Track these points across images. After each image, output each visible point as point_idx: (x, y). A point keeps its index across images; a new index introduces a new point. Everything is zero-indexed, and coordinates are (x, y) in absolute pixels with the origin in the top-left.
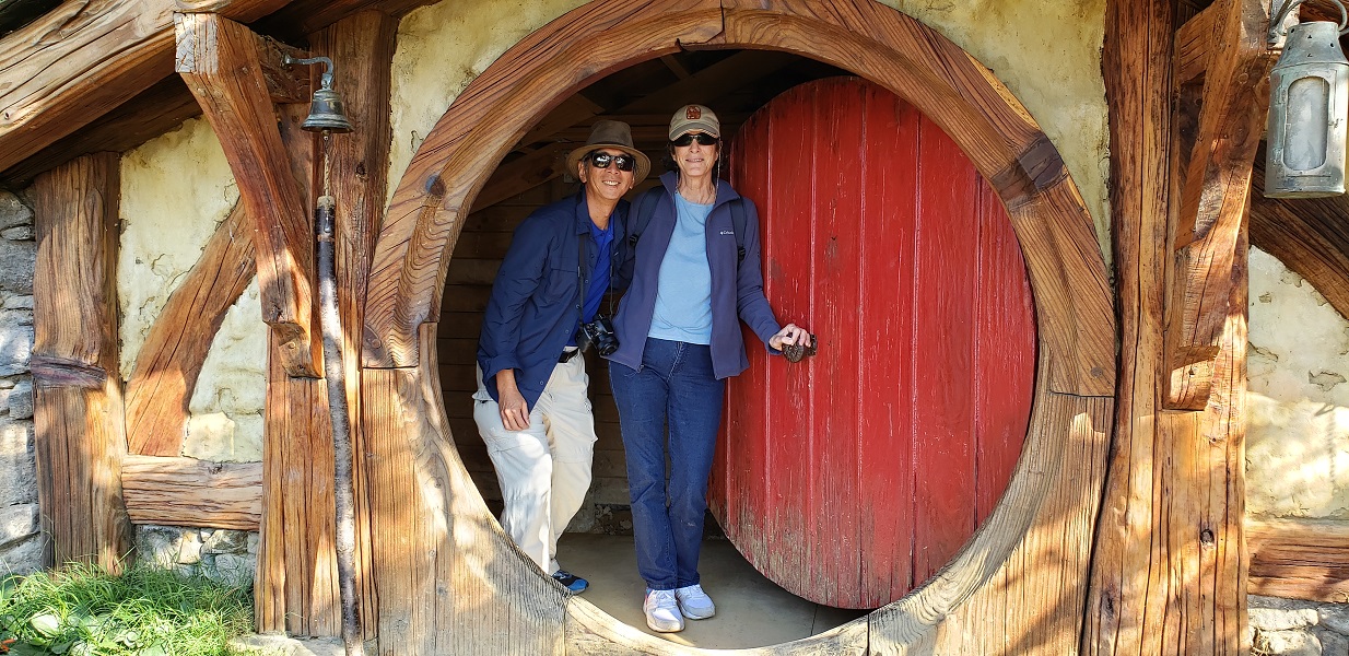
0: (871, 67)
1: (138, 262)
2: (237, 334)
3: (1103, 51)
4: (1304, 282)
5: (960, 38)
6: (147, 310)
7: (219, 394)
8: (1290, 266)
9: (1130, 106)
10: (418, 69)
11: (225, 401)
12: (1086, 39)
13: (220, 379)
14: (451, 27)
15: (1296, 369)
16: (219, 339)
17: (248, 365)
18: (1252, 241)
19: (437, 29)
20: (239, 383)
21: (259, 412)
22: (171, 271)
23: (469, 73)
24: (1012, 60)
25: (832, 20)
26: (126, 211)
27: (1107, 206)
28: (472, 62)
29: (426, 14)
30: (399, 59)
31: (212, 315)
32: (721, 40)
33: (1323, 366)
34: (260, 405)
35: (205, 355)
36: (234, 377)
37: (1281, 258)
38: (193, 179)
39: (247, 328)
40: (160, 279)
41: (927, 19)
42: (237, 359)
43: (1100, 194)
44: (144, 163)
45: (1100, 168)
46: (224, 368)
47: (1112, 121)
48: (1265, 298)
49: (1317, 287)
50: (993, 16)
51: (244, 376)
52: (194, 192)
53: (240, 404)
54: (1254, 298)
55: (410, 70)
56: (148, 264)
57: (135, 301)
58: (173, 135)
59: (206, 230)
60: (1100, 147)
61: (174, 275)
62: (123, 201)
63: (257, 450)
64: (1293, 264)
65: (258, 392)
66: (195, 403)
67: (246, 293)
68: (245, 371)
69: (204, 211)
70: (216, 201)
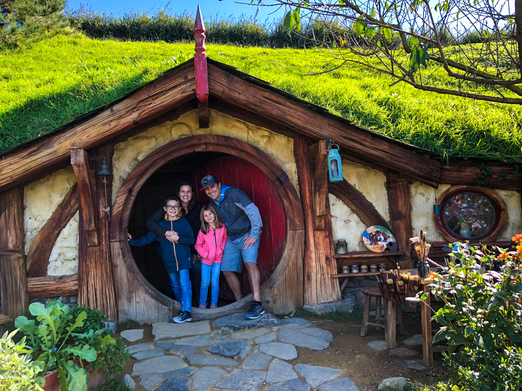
0: (243, 156)
1: (30, 218)
2: (65, 237)
3: (294, 151)
4: (340, 200)
5: (262, 149)
6: (33, 233)
7: (60, 255)
8: (337, 197)
9: (301, 164)
10: (121, 159)
11: (61, 258)
12: (290, 149)
13: (60, 251)
14: (130, 148)
15: (341, 220)
16: (59, 239)
17: (70, 246)
18: (329, 192)
19: (126, 148)
20: (67, 251)
21: (74, 259)
22: (42, 220)
23: (136, 159)
24: (274, 154)
25: (233, 146)
26: (26, 203)
27: (298, 187)
28: (137, 157)
29: (122, 145)
30: (115, 156)
31: (57, 232)
32: (205, 150)
33: (346, 219)
34: (74, 257)
35: (54, 244)
36: (65, 250)
37: (335, 195)
38: (49, 193)
39: (69, 235)
40: (38, 223)
41: (254, 145)
42: (66, 244)
43: (296, 183)
44: (32, 189)
45: (296, 177)
46: (62, 247)
47: (297, 167)
48: (333, 205)
49: (343, 201)
50: (269, 144)
51: (68, 249)
52: (50, 196)
53: (67, 257)
54: (331, 205)
55: (118, 159)
56: (33, 219)
57: (30, 230)
58: (42, 180)
59: (54, 208)
60: (296, 172)
61: (43, 221)
62: (24, 201)
63: (74, 270)
64: (338, 197)
65: (73, 253)
66: (51, 259)
67: (68, 225)
68: (69, 247)
69: (53, 202)
70: (58, 199)
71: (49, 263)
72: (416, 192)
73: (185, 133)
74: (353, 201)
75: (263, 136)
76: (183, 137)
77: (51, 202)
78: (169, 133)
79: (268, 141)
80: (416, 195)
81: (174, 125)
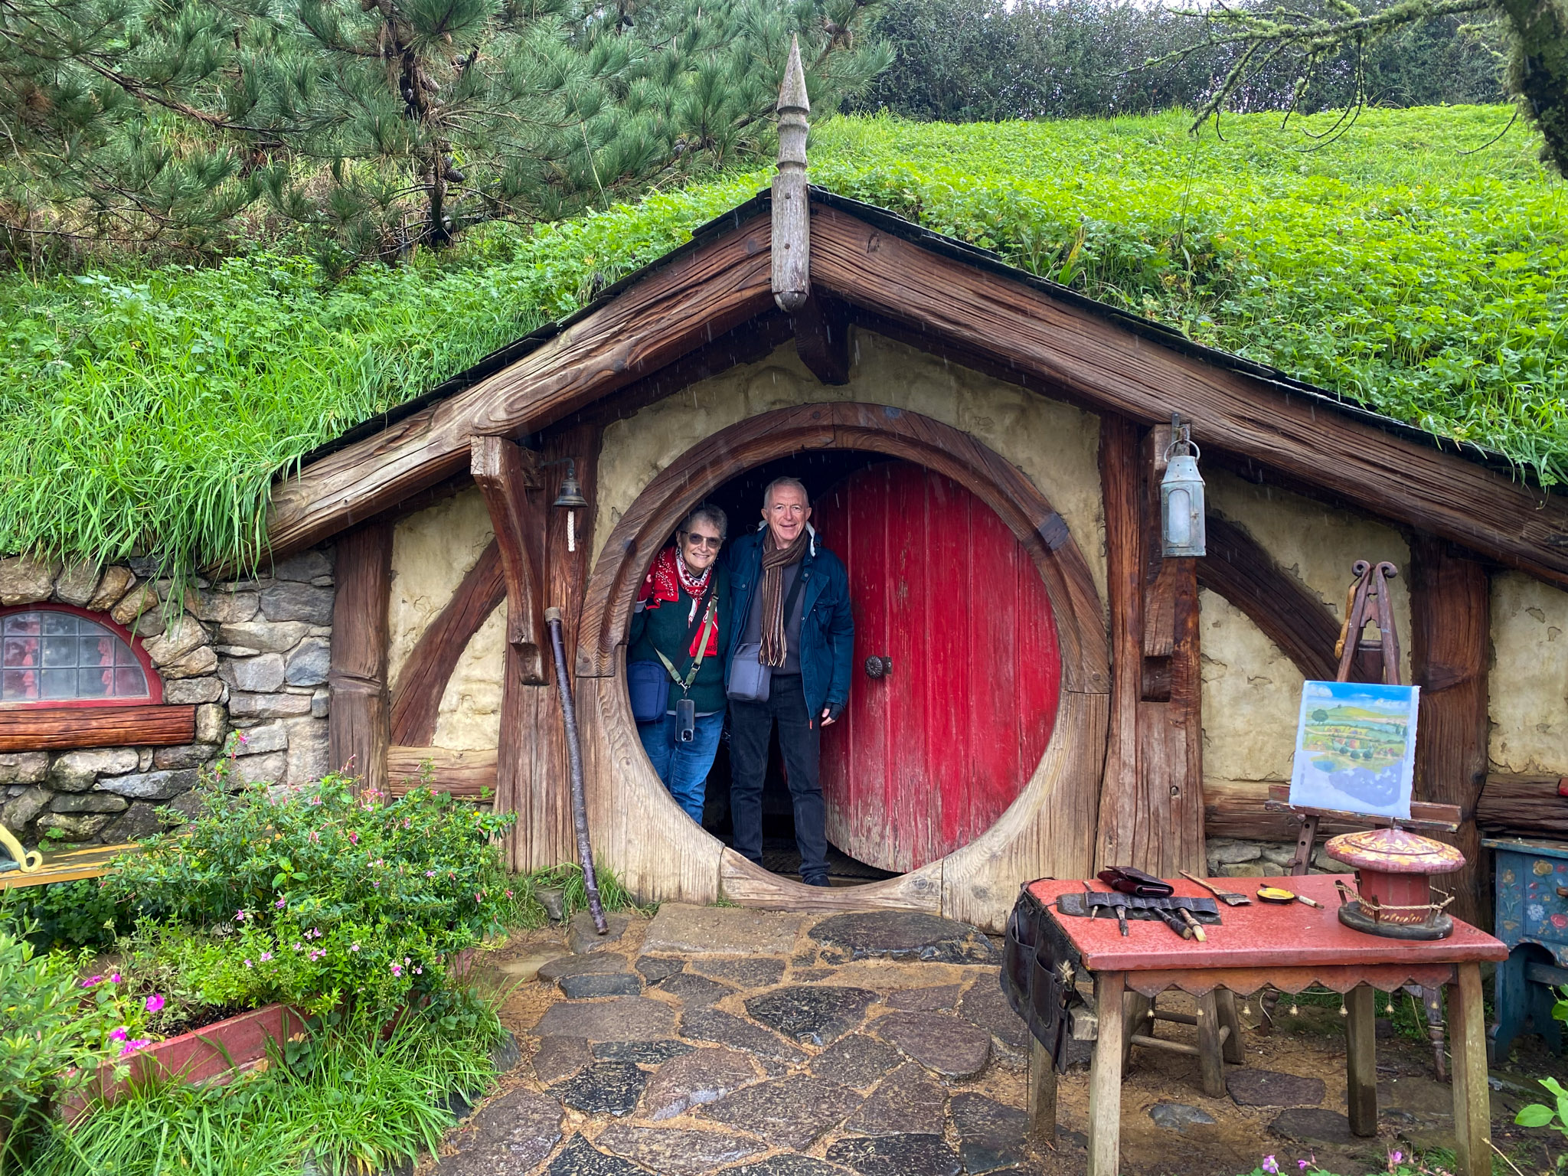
0: (938, 464)
1: (403, 601)
2: (477, 654)
3: (1099, 453)
4: (1243, 614)
5: (999, 446)
6: (409, 637)
7: (463, 697)
8: (1231, 602)
9: (1113, 493)
10: (617, 464)
11: (466, 705)
12: (1087, 446)
13: (462, 688)
14: (642, 434)
15: (1239, 673)
16: (465, 658)
17: (486, 677)
18: (1202, 584)
19: (631, 435)
20: (479, 691)
21: (493, 712)
22: (429, 608)
23: (655, 467)
24: (1036, 460)
25: (910, 435)
26: (396, 565)
27: (1104, 560)
28: (657, 460)
29: (623, 425)
30: (604, 457)
31: (460, 641)
32: (833, 446)
33: (1257, 673)
34: (493, 707)
35: (453, 670)
36: (475, 686)
37: (1226, 597)
38: (447, 541)
39: (487, 650)
40: (420, 614)
41: (977, 432)
42: (477, 672)
43: (1099, 550)
44: (411, 529)
45: (1098, 535)
46: (467, 680)
47: (1105, 502)
48: (1216, 625)
49: (1252, 617)
50: (1022, 430)
51: (483, 686)
52: (448, 551)
53: (479, 706)
54: (1205, 625)
55: (611, 465)
56: (411, 603)
57: (401, 630)
58: (434, 510)
59: (456, 579)
60: (1097, 520)
61: (431, 612)
62: (394, 558)
63: (491, 740)
64: (1233, 601)
65: (493, 697)
66: (443, 706)
67: (486, 624)
68: (483, 681)
69: (455, 565)
70: (465, 558)
71: (437, 714)
72: (1516, 605)
73: (784, 397)
74: (1286, 616)
75: (1003, 408)
76: (778, 407)
77: (450, 565)
78: (742, 396)
79: (1017, 421)
80: (1514, 614)
81: (758, 374)
